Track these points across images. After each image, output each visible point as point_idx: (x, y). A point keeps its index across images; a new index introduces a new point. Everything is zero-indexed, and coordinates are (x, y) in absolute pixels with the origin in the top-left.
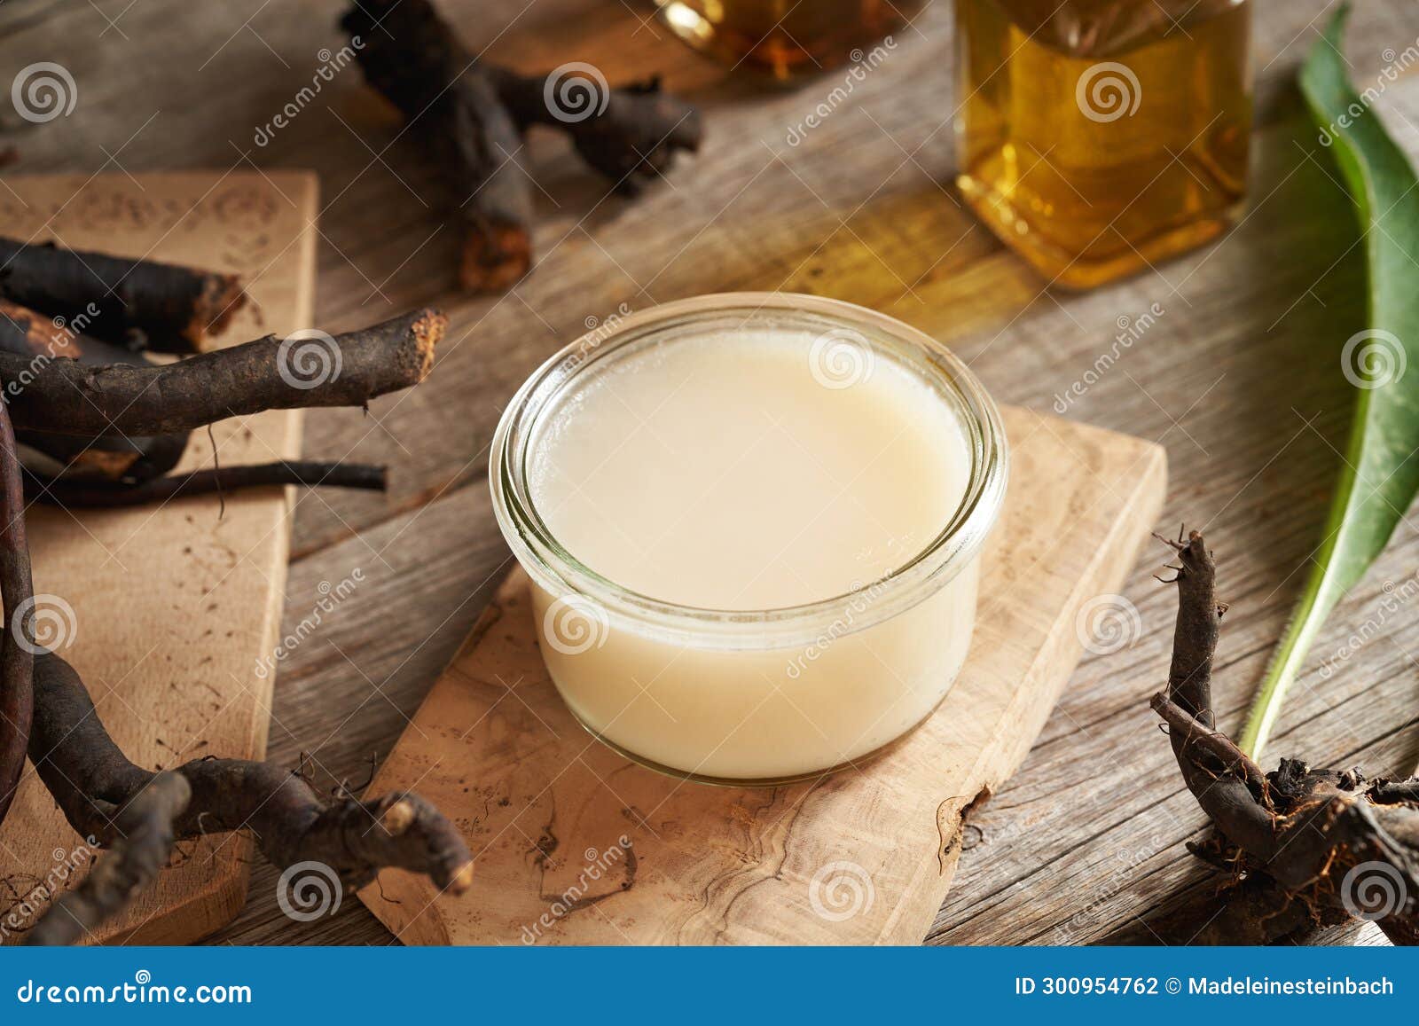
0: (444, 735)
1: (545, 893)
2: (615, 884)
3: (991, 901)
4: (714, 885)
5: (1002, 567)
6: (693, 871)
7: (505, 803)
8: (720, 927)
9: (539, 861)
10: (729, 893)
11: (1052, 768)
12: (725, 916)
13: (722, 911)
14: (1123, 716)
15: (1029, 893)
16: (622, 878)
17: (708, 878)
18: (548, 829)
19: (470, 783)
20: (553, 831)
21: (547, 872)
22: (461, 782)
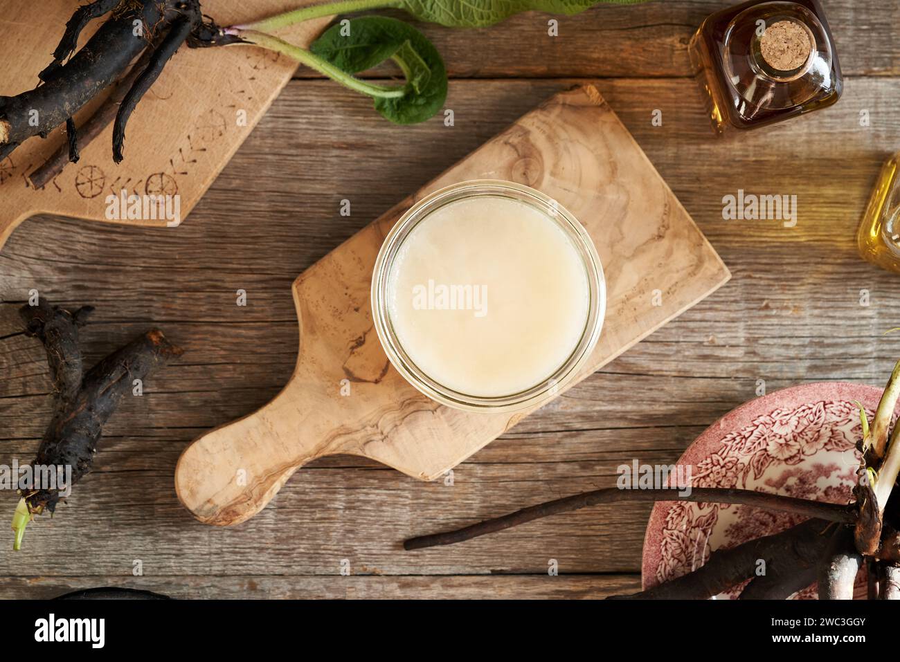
0: (354, 259)
1: (346, 365)
2: (373, 378)
3: (526, 436)
4: (408, 402)
5: (620, 306)
6: (404, 390)
7: (357, 310)
8: (398, 423)
9: (353, 348)
10: (412, 408)
11: (591, 386)
12: (403, 419)
13: (403, 416)
14: (636, 377)
15: (541, 441)
16: (377, 376)
17: (409, 396)
18: (365, 334)
19: (349, 292)
20: (367, 336)
21: (352, 356)
22: (347, 288)
